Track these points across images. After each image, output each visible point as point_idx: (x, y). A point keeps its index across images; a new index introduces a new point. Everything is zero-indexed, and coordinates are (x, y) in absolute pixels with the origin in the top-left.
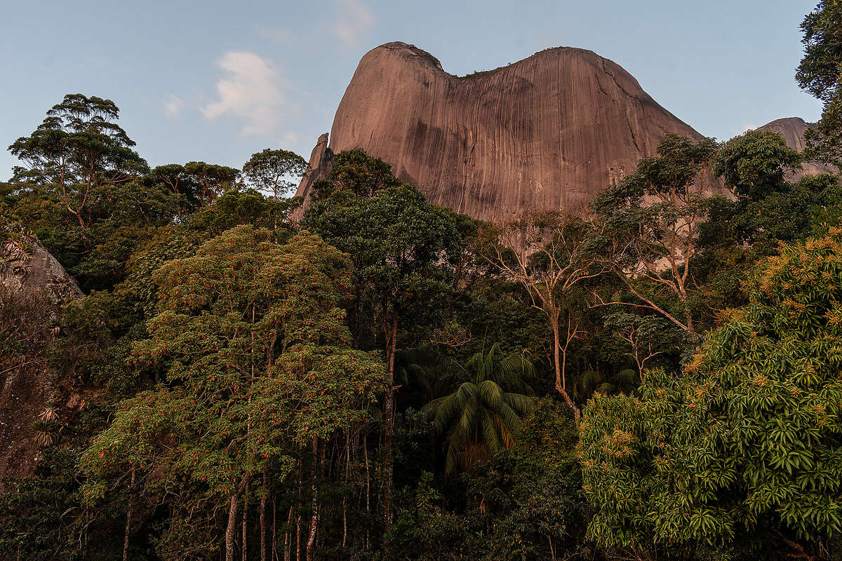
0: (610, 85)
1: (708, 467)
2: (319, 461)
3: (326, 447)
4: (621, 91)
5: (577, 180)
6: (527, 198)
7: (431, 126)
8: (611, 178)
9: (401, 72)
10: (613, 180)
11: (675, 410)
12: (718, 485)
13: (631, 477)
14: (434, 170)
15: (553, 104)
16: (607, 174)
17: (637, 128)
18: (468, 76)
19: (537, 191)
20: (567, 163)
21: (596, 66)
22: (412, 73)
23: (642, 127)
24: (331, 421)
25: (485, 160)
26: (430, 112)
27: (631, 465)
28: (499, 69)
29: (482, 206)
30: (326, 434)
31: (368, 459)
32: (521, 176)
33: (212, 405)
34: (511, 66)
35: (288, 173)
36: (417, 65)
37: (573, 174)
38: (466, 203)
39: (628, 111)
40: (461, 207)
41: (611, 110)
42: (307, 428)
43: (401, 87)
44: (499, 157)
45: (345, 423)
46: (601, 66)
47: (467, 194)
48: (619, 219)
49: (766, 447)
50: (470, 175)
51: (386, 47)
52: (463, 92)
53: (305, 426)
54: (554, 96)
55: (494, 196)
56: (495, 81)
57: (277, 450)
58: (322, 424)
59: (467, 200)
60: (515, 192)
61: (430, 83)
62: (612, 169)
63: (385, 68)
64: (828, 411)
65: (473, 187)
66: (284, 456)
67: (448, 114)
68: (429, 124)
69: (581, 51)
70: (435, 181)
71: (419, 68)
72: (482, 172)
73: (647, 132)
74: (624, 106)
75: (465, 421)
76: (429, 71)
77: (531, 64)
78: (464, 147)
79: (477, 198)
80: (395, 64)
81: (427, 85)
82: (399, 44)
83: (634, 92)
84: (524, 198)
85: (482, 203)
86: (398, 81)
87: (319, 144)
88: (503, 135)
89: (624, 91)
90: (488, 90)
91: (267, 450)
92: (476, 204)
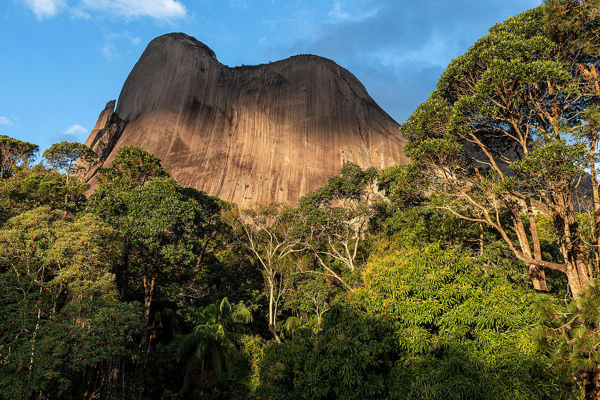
0: (346, 88)
1: (317, 385)
2: (86, 382)
3: (93, 371)
4: (352, 94)
5: (317, 158)
6: (277, 169)
7: (204, 104)
8: (342, 159)
9: (182, 58)
10: (344, 160)
11: (308, 351)
12: (321, 395)
13: (282, 391)
14: (204, 139)
15: (302, 98)
16: (339, 155)
17: (363, 122)
18: (237, 67)
19: (286, 163)
20: (310, 144)
21: (336, 73)
22: (191, 59)
23: (367, 122)
24: (98, 354)
25: (246, 136)
26: (204, 92)
27: (283, 384)
28: (262, 65)
29: (241, 172)
30: (94, 363)
31: (125, 380)
32: (273, 151)
33: (10, 342)
34: (271, 64)
35: (79, 158)
36: (196, 53)
37: (314, 153)
38: (228, 169)
39: (357, 109)
40: (224, 172)
41: (345, 107)
42: (81, 359)
43: (181, 69)
44: (257, 135)
45: (108, 356)
46: (339, 73)
47: (230, 161)
48: (312, 217)
49: (341, 374)
50: (233, 147)
51: (172, 36)
52: (232, 80)
53: (80, 357)
54: (303, 91)
55: (251, 165)
56: (258, 74)
57: (57, 374)
58: (92, 356)
59: (229, 166)
60: (269, 163)
61: (205, 69)
62: (343, 152)
63: (168, 52)
64: (371, 354)
65: (235, 156)
66: (62, 379)
67: (218, 96)
68: (202, 102)
69: (325, 60)
70: (204, 149)
71: (197, 55)
72: (243, 144)
73: (370, 127)
74: (354, 104)
75: (199, 353)
76: (206, 59)
77: (287, 64)
78: (230, 123)
79: (238, 165)
80: (178, 50)
81: (203, 70)
82: (182, 35)
83: (362, 95)
84: (275, 168)
85: (241, 170)
86: (179, 64)
87: (106, 109)
88: (261, 117)
89: (355, 94)
90: (252, 81)
91: (49, 374)
92: (236, 170)
